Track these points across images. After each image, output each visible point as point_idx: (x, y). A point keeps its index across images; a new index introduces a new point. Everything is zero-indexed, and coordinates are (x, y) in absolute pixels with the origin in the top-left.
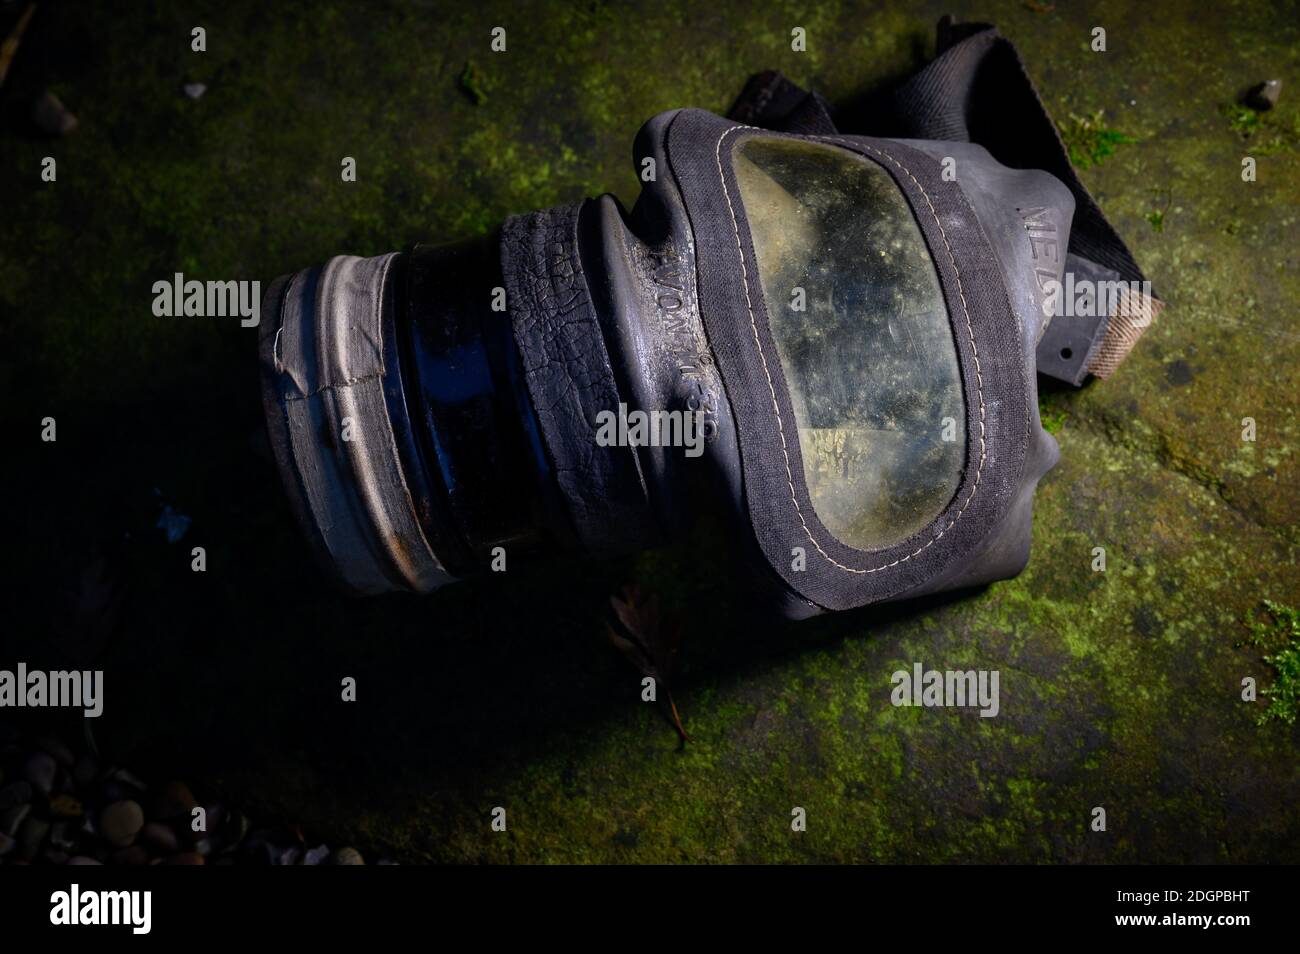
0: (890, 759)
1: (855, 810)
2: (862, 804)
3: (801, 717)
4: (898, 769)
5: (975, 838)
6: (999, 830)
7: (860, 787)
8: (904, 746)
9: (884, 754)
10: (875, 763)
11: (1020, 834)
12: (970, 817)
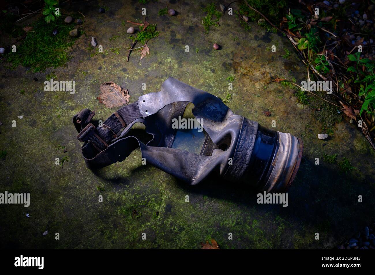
0: (259, 231)
1: (262, 244)
2: (262, 242)
3: (243, 238)
4: (262, 232)
5: (280, 231)
6: (281, 227)
7: (260, 240)
8: (259, 228)
9: (258, 232)
10: (258, 234)
11: (284, 224)
12: (277, 229)
